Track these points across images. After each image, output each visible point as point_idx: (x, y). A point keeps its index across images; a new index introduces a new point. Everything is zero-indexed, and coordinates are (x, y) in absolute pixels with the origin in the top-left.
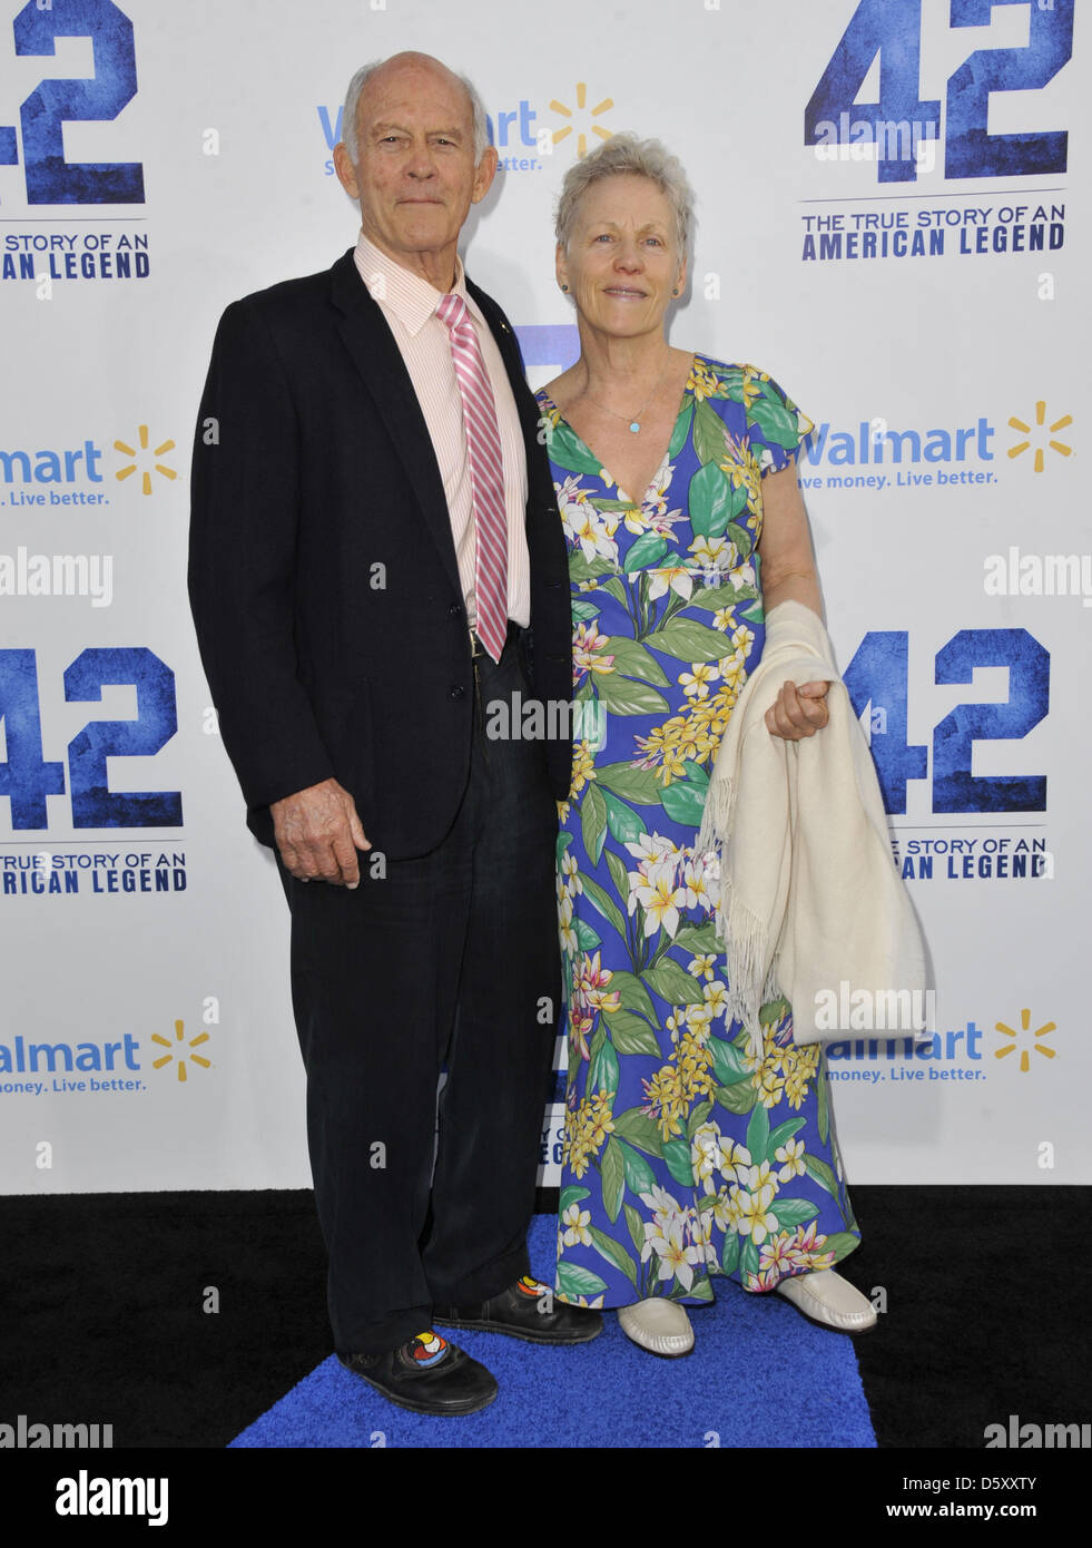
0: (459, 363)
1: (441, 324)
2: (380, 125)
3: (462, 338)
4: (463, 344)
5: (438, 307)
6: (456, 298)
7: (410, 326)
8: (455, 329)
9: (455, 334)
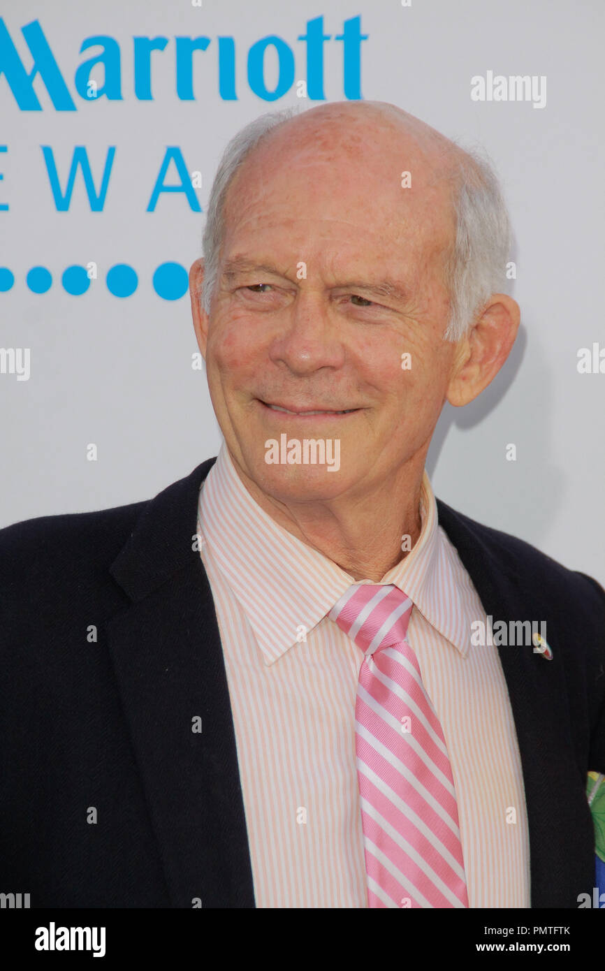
5: (341, 605)
6: (387, 591)
7: (267, 641)
8: (372, 655)
9: (372, 667)
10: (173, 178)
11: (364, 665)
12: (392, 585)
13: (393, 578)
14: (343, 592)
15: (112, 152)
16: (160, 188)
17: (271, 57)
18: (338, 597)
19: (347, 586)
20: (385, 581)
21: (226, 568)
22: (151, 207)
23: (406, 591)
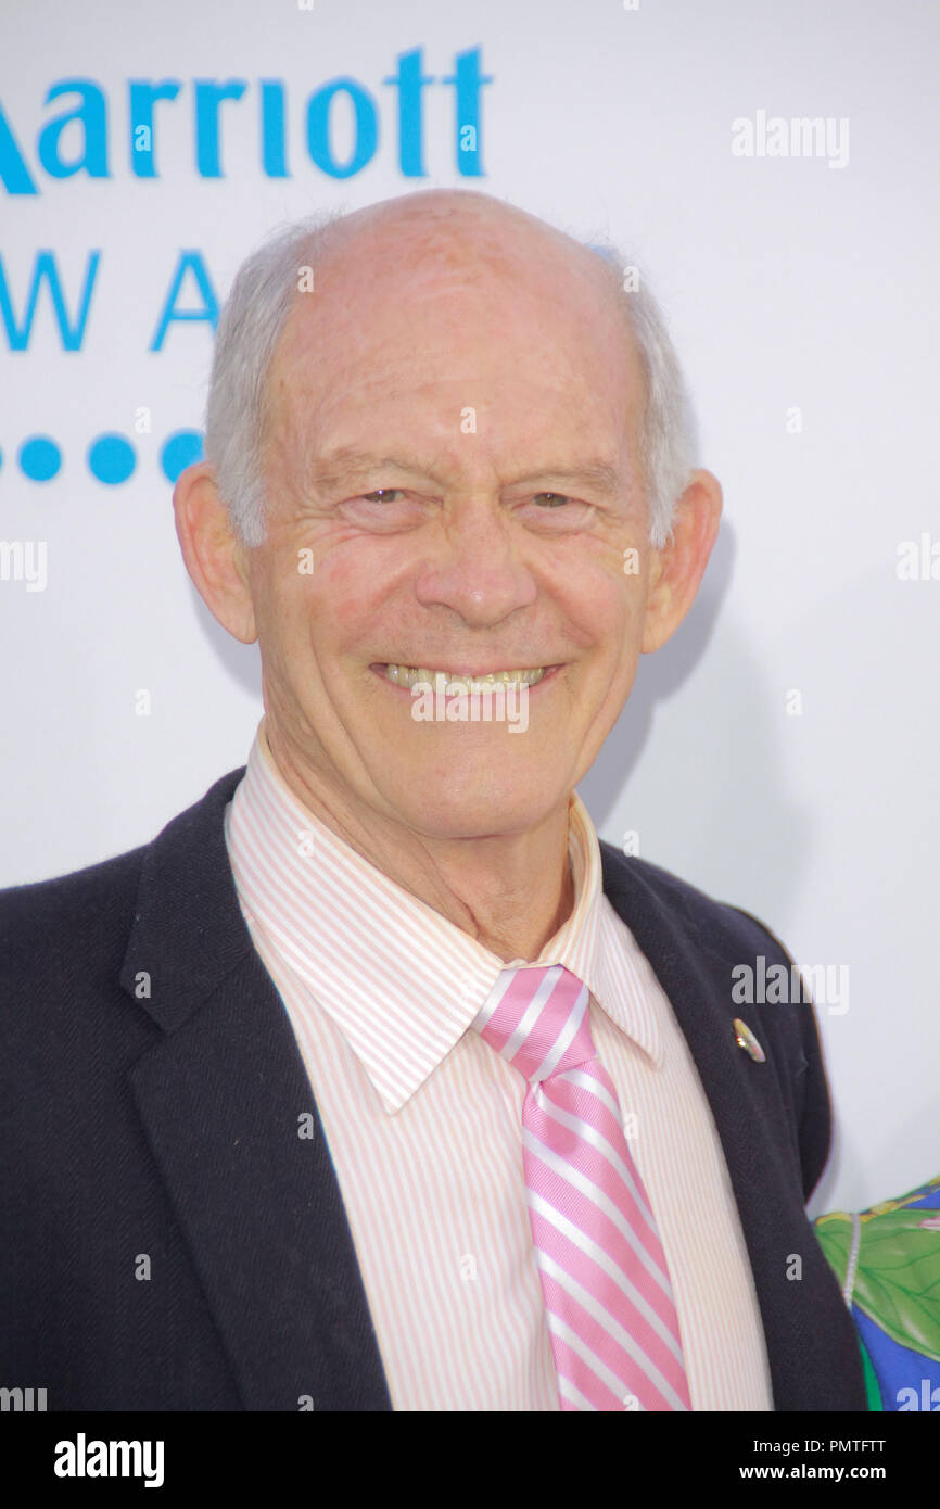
0: (545, 1209)
1: (500, 1065)
2: (343, 454)
3: (564, 1118)
4: (563, 1142)
5: (491, 1007)
6: (554, 976)
7: (385, 1075)
8: (541, 1083)
9: (542, 1101)
10: (190, 299)
11: (528, 1101)
12: (559, 965)
13: (560, 955)
14: (492, 982)
15: (94, 261)
16: (170, 315)
17: (342, 114)
18: (486, 991)
19: (496, 973)
20: (544, 961)
21: (297, 960)
22: (158, 344)
23: (579, 975)
